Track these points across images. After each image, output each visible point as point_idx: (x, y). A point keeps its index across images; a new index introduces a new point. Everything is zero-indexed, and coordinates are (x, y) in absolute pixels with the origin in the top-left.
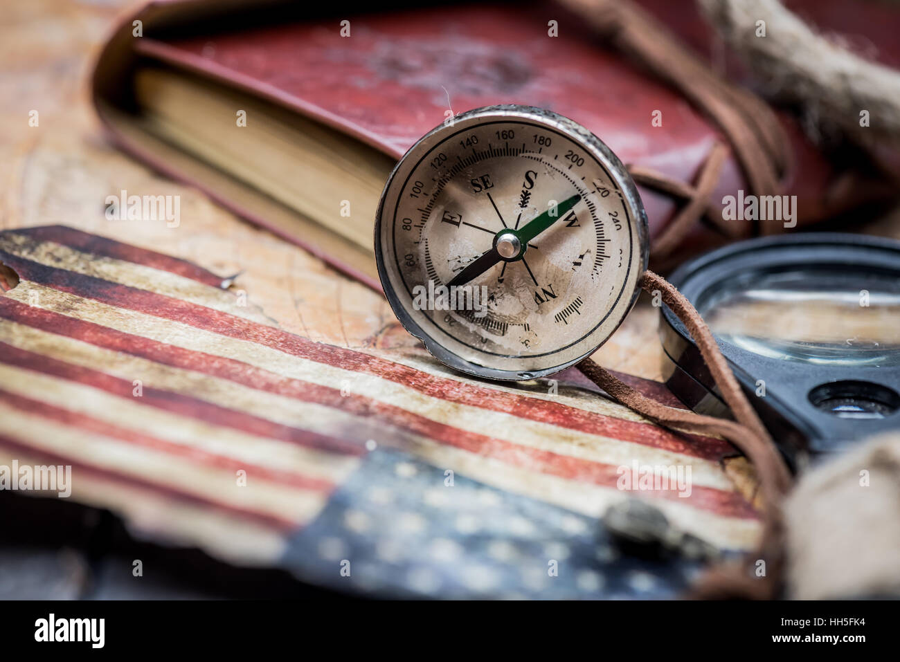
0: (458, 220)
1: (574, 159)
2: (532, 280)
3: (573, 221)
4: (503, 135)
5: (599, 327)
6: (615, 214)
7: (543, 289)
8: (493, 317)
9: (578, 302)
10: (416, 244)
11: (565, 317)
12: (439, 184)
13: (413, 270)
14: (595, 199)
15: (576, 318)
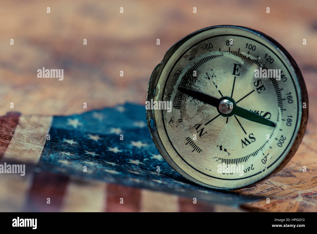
0: (236, 73)
1: (281, 141)
2: (208, 121)
3: (245, 143)
4: (290, 96)
5: (186, 164)
6: (252, 168)
7: (204, 128)
8: (183, 100)
9: (199, 151)
10: (219, 49)
11: (190, 144)
12: (256, 60)
13: (204, 49)
14: (260, 156)
15: (190, 149)
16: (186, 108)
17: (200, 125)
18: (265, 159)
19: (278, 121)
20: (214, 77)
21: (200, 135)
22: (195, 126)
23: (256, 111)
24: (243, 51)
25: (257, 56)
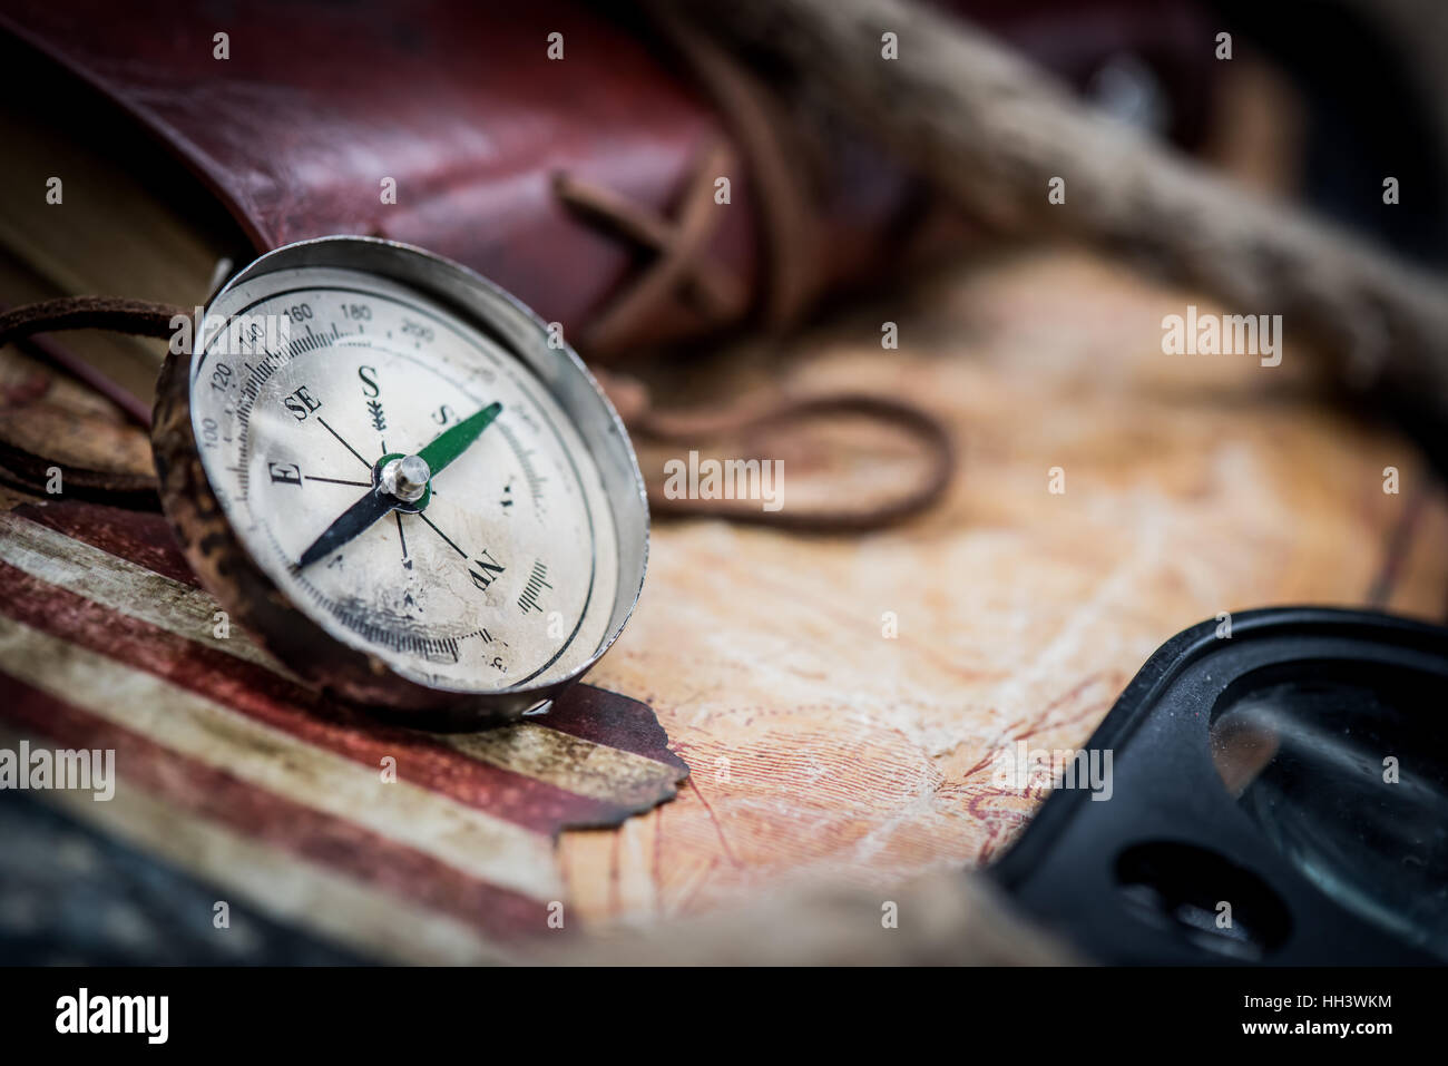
0: (294, 475)
1: (417, 331)
2: (454, 551)
7: (478, 562)
8: (425, 633)
9: (540, 569)
11: (533, 599)
12: (239, 418)
16: (445, 622)
17: (474, 575)
19: (369, 346)
21: (500, 570)
22: (484, 590)
23: (370, 411)
24: (231, 458)
25: (227, 415)
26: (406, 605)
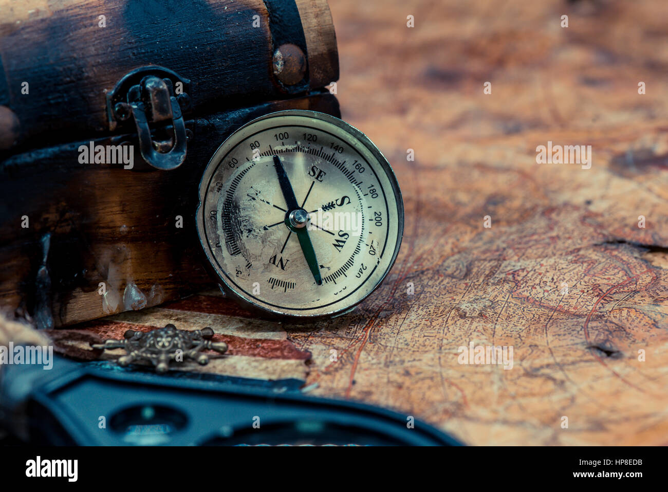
1: (378, 219)
2: (282, 247)
3: (339, 246)
4: (357, 165)
6: (365, 268)
7: (281, 258)
8: (238, 240)
9: (292, 286)
10: (246, 159)
11: (276, 285)
12: (296, 148)
13: (228, 169)
14: (364, 249)
15: (280, 291)
16: (247, 248)
17: (275, 257)
18: (372, 249)
19: (360, 199)
20: (259, 194)
21: (283, 268)
22: (270, 262)
23: (329, 203)
24: (275, 146)
25: (295, 143)
26: (247, 230)
